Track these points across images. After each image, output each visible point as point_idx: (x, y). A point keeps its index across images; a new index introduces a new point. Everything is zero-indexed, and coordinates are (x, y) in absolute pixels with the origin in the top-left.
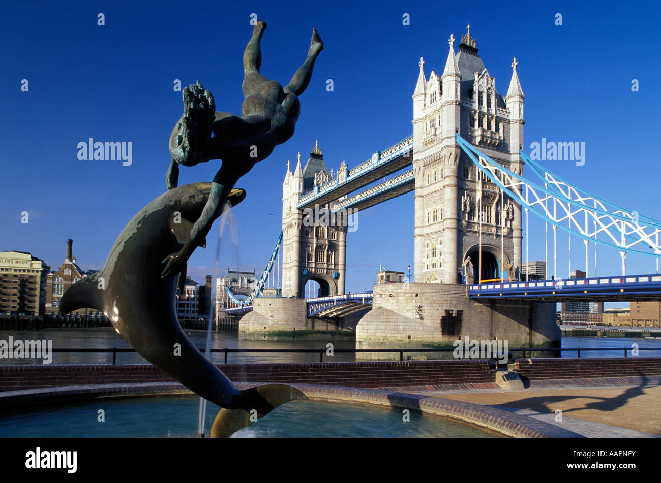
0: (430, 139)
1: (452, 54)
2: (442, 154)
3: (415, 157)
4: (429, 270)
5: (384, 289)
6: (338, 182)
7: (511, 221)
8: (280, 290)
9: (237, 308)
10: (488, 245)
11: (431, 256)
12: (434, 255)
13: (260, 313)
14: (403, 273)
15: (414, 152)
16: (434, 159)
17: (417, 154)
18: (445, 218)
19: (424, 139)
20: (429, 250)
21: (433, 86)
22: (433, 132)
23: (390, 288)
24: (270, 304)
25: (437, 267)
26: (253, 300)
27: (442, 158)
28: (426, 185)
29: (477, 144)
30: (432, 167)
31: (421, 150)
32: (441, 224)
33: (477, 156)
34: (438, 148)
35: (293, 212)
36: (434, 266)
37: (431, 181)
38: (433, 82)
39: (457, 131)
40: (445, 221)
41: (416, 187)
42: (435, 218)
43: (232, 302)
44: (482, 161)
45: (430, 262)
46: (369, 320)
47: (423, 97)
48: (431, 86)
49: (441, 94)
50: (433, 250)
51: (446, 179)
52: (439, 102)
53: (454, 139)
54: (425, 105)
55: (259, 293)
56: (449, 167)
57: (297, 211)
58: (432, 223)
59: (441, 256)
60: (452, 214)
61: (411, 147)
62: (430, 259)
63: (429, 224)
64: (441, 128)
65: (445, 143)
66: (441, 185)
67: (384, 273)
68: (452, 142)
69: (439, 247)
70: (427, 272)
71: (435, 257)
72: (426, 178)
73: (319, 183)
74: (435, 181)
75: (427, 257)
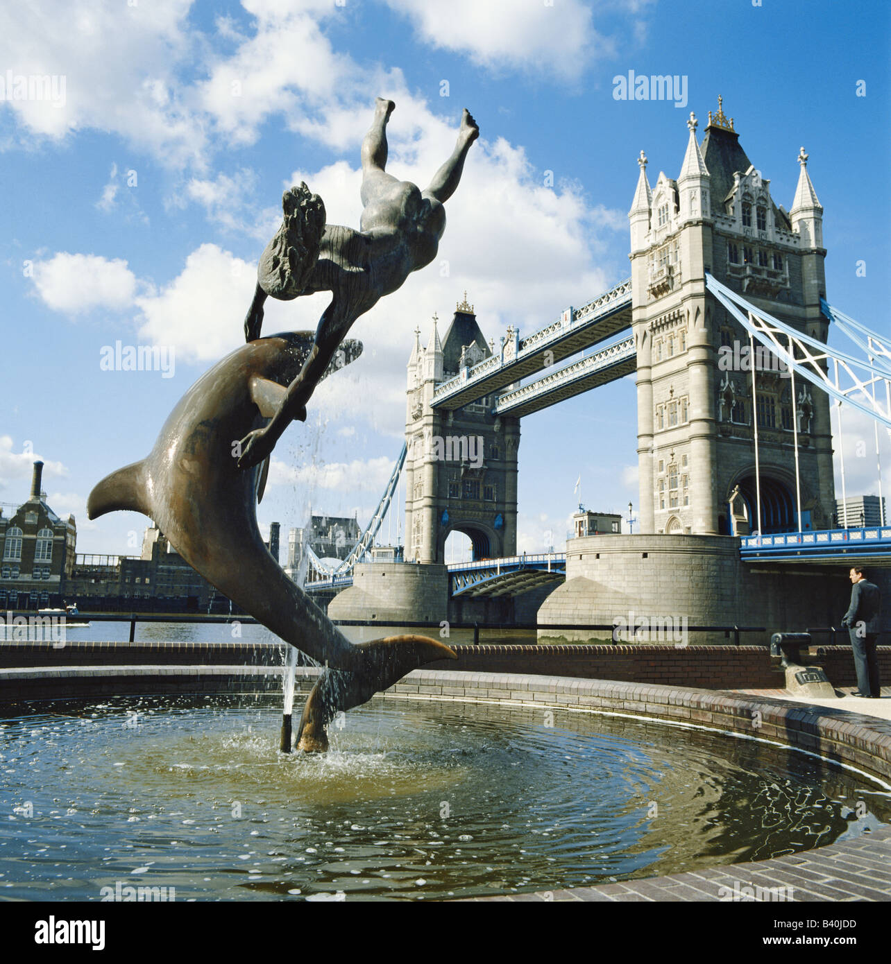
0: (660, 283)
1: (694, 144)
2: (681, 309)
3: (636, 315)
4: (665, 511)
5: (587, 545)
6: (502, 360)
7: (813, 421)
8: (401, 549)
9: (324, 582)
10: (770, 464)
11: (668, 485)
12: (673, 484)
13: (365, 590)
14: (619, 517)
15: (633, 307)
16: (674, 315)
17: (638, 310)
18: (691, 419)
19: (651, 285)
20: (664, 476)
21: (663, 197)
22: (665, 273)
23: (597, 542)
24: (384, 575)
25: (681, 505)
26: (353, 569)
27: (683, 316)
28: (656, 363)
29: (745, 290)
30: (666, 331)
31: (646, 304)
32: (684, 430)
33: (745, 312)
34: (675, 300)
35: (424, 413)
36: (673, 502)
37: (665, 354)
38: (662, 190)
39: (706, 270)
40: (693, 425)
41: (638, 366)
42: (673, 420)
43: (315, 572)
44: (754, 319)
45: (666, 497)
46: (560, 600)
47: (646, 216)
48: (659, 196)
49: (677, 209)
50: (671, 473)
51: (692, 351)
52: (674, 222)
53: (702, 283)
54: (650, 228)
55: (363, 556)
56: (695, 332)
57: (431, 412)
58: (666, 427)
59: (686, 484)
60: (704, 411)
61: (628, 299)
62: (666, 491)
63: (663, 430)
64: (678, 266)
65: (688, 290)
66: (683, 362)
67: (586, 518)
68: (699, 288)
69: (682, 470)
70: (663, 514)
71: (676, 487)
72: (655, 349)
73: (469, 362)
74: (672, 354)
75: (662, 489)
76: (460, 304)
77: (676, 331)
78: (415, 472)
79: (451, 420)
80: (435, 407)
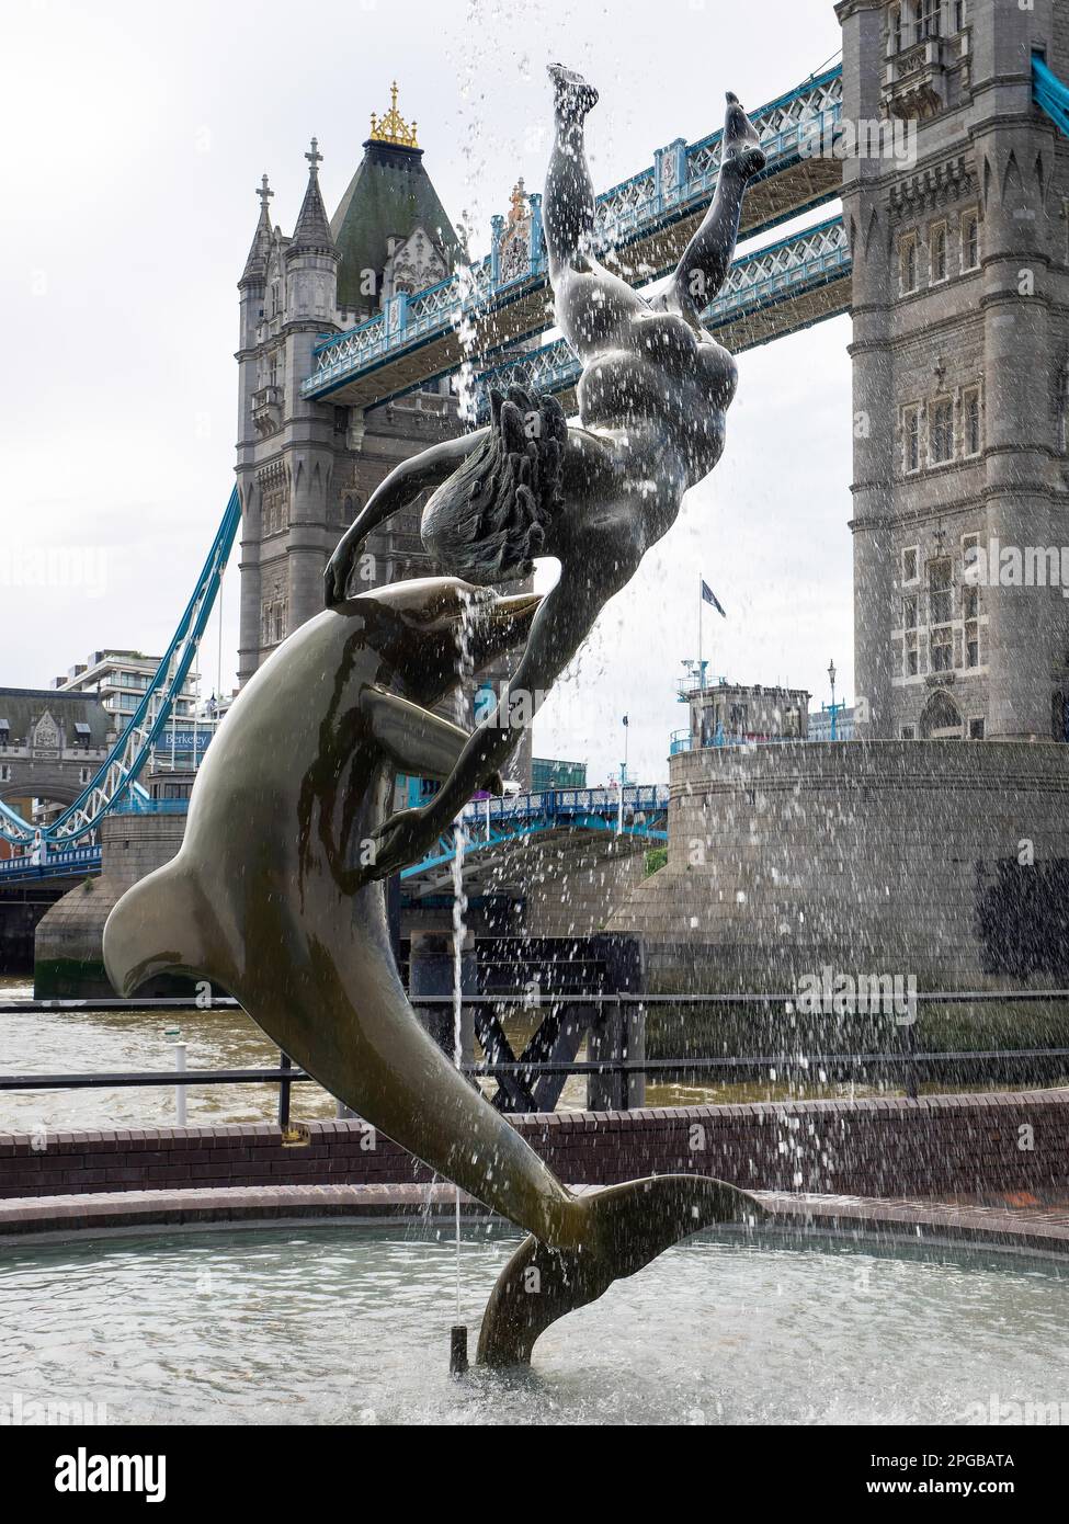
0: (916, 87)
2: (969, 156)
3: (850, 171)
4: (919, 679)
11: (926, 615)
12: (941, 609)
14: (803, 695)
16: (950, 170)
18: (988, 444)
20: (917, 588)
25: (959, 666)
27: (974, 174)
28: (901, 296)
30: (927, 215)
32: (969, 472)
34: (953, 131)
35: (289, 413)
36: (940, 657)
37: (924, 275)
39: (1037, 53)
40: (992, 459)
42: (942, 445)
45: (923, 645)
50: (934, 588)
51: (991, 269)
53: (1026, 88)
56: (1004, 216)
57: (305, 411)
58: (930, 462)
59: (970, 613)
62: (922, 630)
63: (916, 471)
64: (963, 38)
65: (986, 105)
66: (969, 296)
67: (721, 697)
68: (1016, 100)
70: (912, 687)
71: (947, 618)
72: (899, 263)
73: (406, 276)
74: (941, 275)
75: (912, 624)
76: (380, 117)
77: (954, 215)
78: (266, 571)
79: (359, 434)
80: (314, 399)
